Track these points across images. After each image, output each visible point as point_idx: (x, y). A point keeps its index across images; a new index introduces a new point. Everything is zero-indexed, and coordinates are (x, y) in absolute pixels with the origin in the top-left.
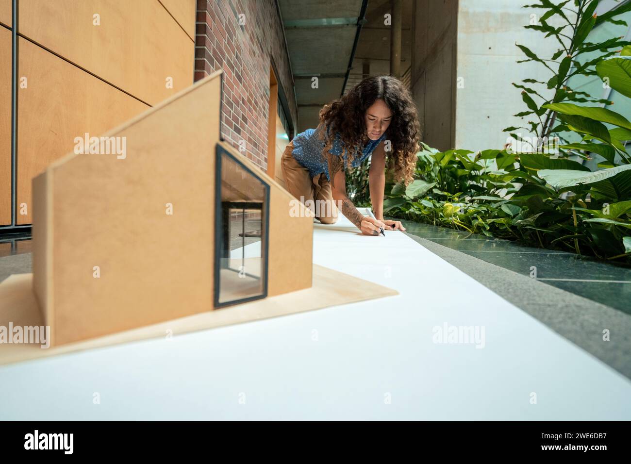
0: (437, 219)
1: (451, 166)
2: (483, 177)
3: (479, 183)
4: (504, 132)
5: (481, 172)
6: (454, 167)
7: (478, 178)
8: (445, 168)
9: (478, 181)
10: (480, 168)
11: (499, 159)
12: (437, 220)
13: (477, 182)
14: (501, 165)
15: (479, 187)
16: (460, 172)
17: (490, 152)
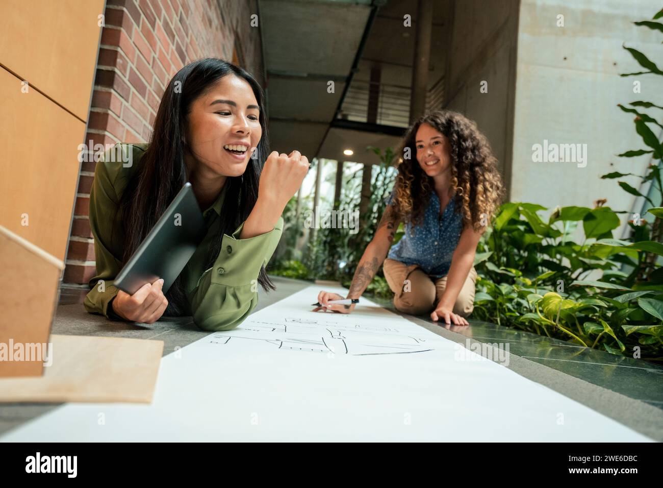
0: (502, 313)
1: (514, 227)
2: (561, 249)
3: (555, 257)
4: (602, 180)
5: (558, 240)
6: (519, 229)
7: (554, 250)
8: (502, 230)
9: (553, 255)
10: (558, 233)
11: (589, 223)
12: (503, 316)
13: (551, 256)
14: (592, 231)
15: (555, 263)
16: (528, 238)
17: (574, 211)
